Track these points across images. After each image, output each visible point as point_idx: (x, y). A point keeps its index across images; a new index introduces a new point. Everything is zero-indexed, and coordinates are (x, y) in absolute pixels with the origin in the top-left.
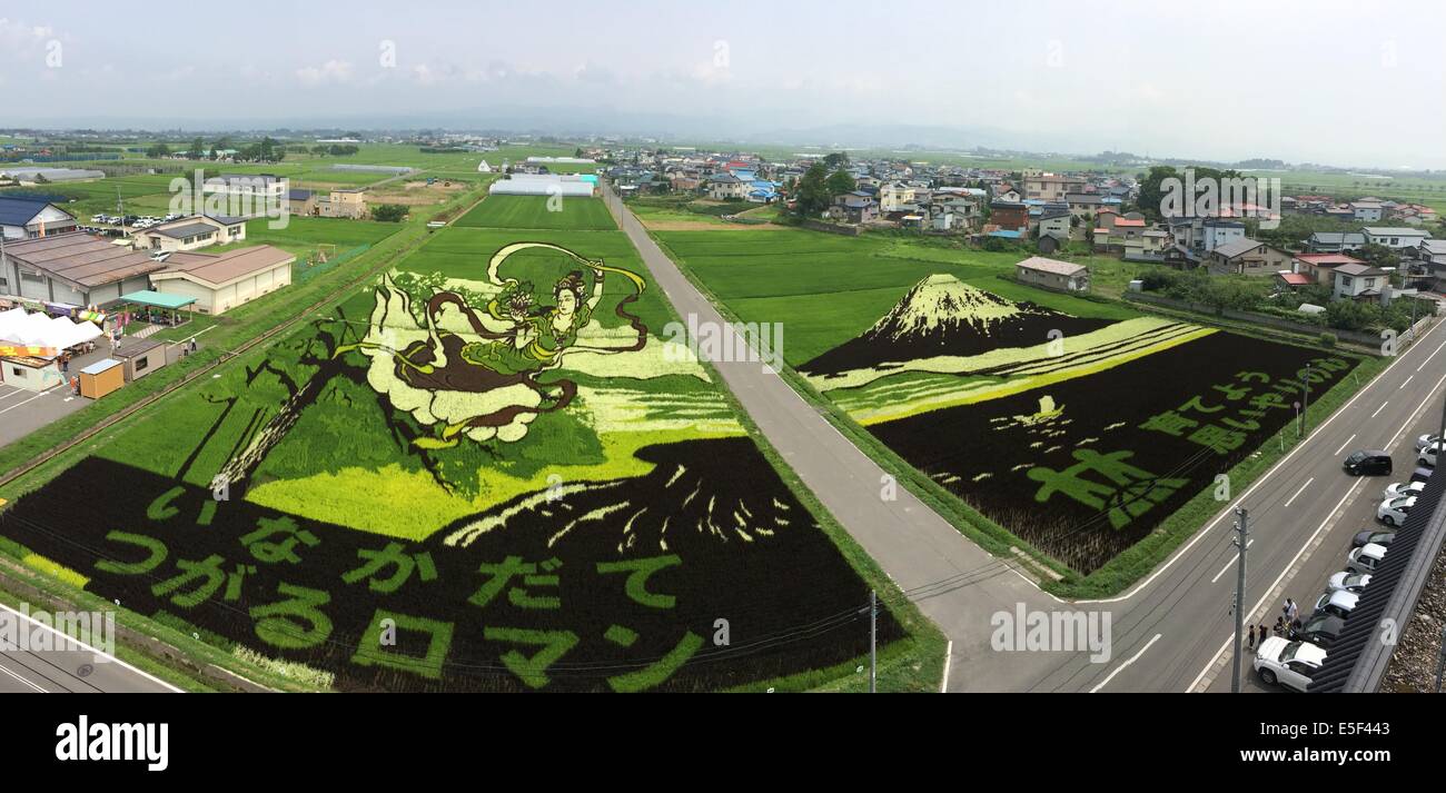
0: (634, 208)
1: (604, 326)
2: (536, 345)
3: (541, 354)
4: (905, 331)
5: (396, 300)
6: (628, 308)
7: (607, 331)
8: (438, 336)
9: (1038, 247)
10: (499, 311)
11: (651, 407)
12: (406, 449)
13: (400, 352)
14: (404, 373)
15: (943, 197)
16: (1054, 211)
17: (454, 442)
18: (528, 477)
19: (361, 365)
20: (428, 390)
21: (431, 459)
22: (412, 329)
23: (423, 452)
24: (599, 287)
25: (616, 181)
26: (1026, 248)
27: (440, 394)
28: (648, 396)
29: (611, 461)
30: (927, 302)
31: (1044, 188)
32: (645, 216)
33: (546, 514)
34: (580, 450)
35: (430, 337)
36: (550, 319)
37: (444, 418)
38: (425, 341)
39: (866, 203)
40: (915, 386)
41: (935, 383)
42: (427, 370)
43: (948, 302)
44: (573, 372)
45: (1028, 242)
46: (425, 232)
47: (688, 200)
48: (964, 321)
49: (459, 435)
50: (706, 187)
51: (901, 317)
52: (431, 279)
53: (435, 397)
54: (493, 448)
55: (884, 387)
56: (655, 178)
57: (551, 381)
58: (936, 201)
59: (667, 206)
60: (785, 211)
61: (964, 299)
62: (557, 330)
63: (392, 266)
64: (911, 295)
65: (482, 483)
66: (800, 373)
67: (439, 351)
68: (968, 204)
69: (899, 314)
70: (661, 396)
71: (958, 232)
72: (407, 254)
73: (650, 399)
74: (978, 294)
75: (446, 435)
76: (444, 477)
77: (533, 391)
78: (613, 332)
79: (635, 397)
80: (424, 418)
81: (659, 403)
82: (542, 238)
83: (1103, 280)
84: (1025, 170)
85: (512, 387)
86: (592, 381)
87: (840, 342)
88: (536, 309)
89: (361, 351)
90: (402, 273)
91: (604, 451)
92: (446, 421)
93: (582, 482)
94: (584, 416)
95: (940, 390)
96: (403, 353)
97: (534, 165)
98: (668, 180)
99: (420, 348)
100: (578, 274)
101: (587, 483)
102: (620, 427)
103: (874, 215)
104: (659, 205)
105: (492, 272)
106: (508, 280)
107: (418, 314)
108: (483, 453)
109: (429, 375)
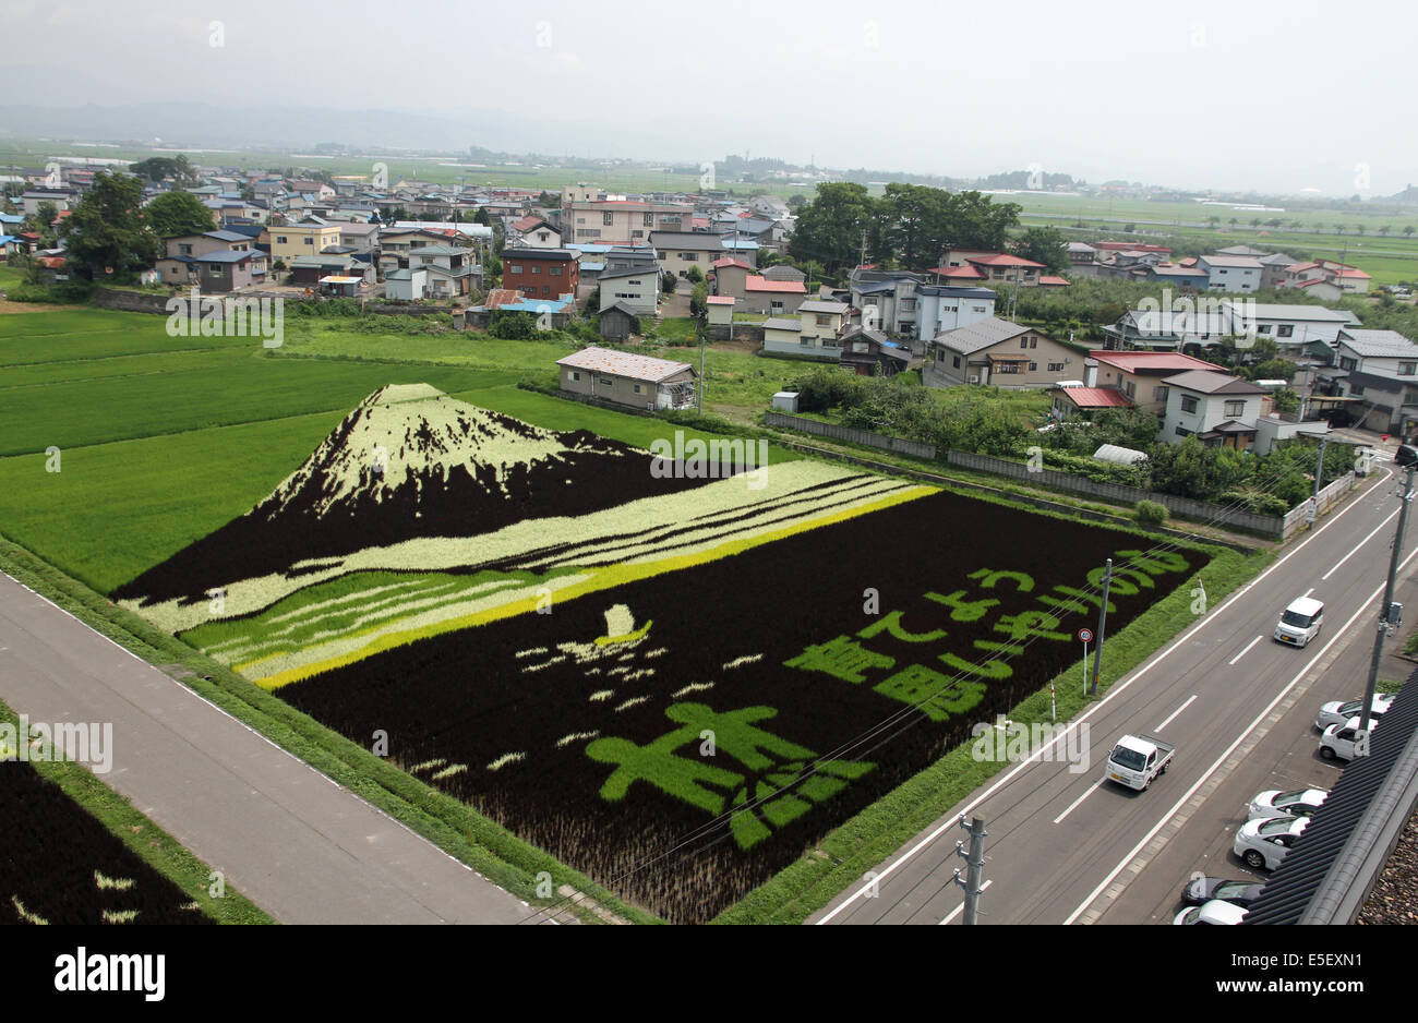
4: (340, 496)
9: (596, 330)
15: (407, 240)
16: (628, 264)
26: (574, 331)
30: (382, 437)
31: (607, 222)
39: (239, 255)
40: (367, 601)
41: (408, 590)
43: (425, 434)
45: (577, 320)
48: (458, 471)
51: (330, 470)
55: (308, 608)
58: (385, 246)
60: (39, 274)
61: (457, 429)
64: (348, 427)
68: (455, 251)
69: (330, 460)
71: (439, 304)
74: (484, 420)
83: (724, 391)
87: (205, 530)
95: (418, 604)
103: (259, 277)
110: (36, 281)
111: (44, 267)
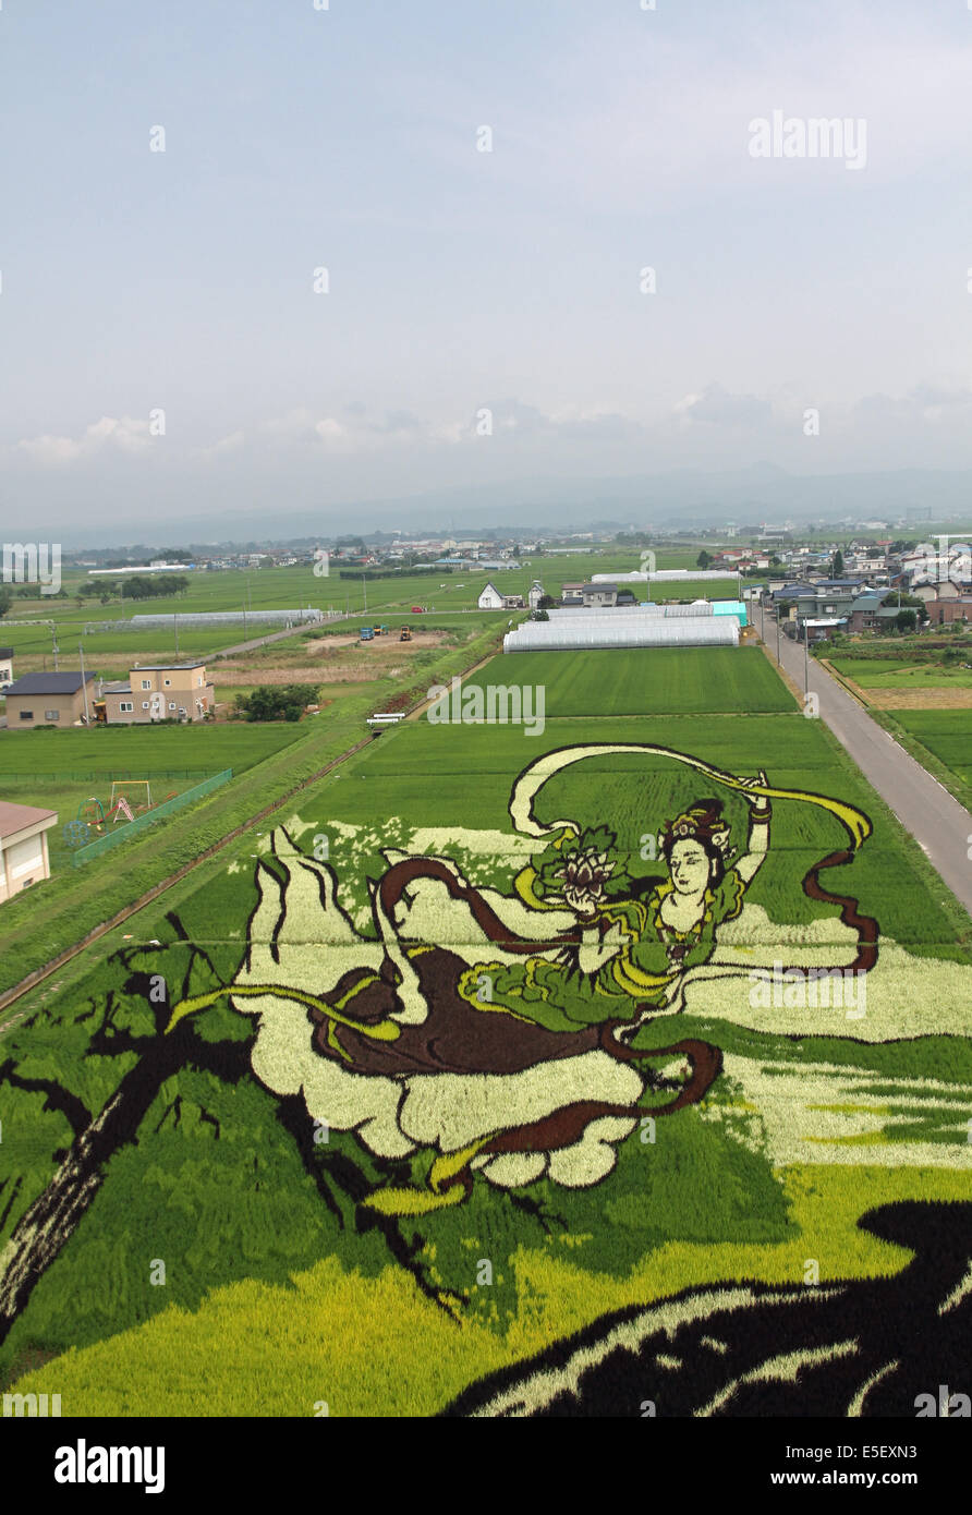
0: (840, 664)
1: (776, 919)
2: (625, 964)
3: (638, 983)
5: (303, 883)
6: (829, 879)
7: (784, 931)
8: (404, 953)
10: (540, 892)
11: (894, 1111)
12: (350, 1219)
13: (320, 998)
14: (333, 1042)
17: (456, 1194)
18: (622, 1271)
19: (235, 1036)
20: (391, 1076)
21: (408, 1237)
22: (345, 944)
23: (389, 1224)
24: (760, 832)
25: (793, 612)
27: (418, 1084)
28: (888, 1082)
29: (809, 1235)
32: (862, 680)
33: (667, 1362)
34: (736, 1205)
35: (387, 959)
36: (655, 904)
37: (431, 1140)
38: (376, 967)
42: (386, 1032)
44: (710, 1021)
46: (361, 736)
47: (967, 643)
49: (466, 1176)
52: (380, 833)
53: (406, 1093)
54: (542, 1203)
56: (889, 601)
57: (663, 1043)
59: (918, 657)
62: (671, 930)
63: (289, 812)
65: (522, 1289)
67: (408, 986)
70: (919, 1084)
72: (323, 784)
73: (893, 1091)
75: (435, 1179)
76: (439, 1280)
77: (623, 1066)
78: (797, 932)
79: (854, 1083)
80: (386, 1142)
81: (915, 1103)
82: (629, 736)
85: (576, 1059)
86: (755, 1043)
88: (622, 884)
89: (231, 1006)
90: (313, 825)
91: (789, 1211)
92: (435, 1146)
93: (745, 1284)
94: (741, 1123)
96: (329, 998)
97: (606, 589)
98: (918, 603)
99: (365, 983)
100: (714, 807)
101: (758, 1288)
102: (825, 1155)
104: (898, 656)
105: (520, 809)
106: (557, 825)
107: (355, 910)
108: (520, 1215)
109: (389, 1043)
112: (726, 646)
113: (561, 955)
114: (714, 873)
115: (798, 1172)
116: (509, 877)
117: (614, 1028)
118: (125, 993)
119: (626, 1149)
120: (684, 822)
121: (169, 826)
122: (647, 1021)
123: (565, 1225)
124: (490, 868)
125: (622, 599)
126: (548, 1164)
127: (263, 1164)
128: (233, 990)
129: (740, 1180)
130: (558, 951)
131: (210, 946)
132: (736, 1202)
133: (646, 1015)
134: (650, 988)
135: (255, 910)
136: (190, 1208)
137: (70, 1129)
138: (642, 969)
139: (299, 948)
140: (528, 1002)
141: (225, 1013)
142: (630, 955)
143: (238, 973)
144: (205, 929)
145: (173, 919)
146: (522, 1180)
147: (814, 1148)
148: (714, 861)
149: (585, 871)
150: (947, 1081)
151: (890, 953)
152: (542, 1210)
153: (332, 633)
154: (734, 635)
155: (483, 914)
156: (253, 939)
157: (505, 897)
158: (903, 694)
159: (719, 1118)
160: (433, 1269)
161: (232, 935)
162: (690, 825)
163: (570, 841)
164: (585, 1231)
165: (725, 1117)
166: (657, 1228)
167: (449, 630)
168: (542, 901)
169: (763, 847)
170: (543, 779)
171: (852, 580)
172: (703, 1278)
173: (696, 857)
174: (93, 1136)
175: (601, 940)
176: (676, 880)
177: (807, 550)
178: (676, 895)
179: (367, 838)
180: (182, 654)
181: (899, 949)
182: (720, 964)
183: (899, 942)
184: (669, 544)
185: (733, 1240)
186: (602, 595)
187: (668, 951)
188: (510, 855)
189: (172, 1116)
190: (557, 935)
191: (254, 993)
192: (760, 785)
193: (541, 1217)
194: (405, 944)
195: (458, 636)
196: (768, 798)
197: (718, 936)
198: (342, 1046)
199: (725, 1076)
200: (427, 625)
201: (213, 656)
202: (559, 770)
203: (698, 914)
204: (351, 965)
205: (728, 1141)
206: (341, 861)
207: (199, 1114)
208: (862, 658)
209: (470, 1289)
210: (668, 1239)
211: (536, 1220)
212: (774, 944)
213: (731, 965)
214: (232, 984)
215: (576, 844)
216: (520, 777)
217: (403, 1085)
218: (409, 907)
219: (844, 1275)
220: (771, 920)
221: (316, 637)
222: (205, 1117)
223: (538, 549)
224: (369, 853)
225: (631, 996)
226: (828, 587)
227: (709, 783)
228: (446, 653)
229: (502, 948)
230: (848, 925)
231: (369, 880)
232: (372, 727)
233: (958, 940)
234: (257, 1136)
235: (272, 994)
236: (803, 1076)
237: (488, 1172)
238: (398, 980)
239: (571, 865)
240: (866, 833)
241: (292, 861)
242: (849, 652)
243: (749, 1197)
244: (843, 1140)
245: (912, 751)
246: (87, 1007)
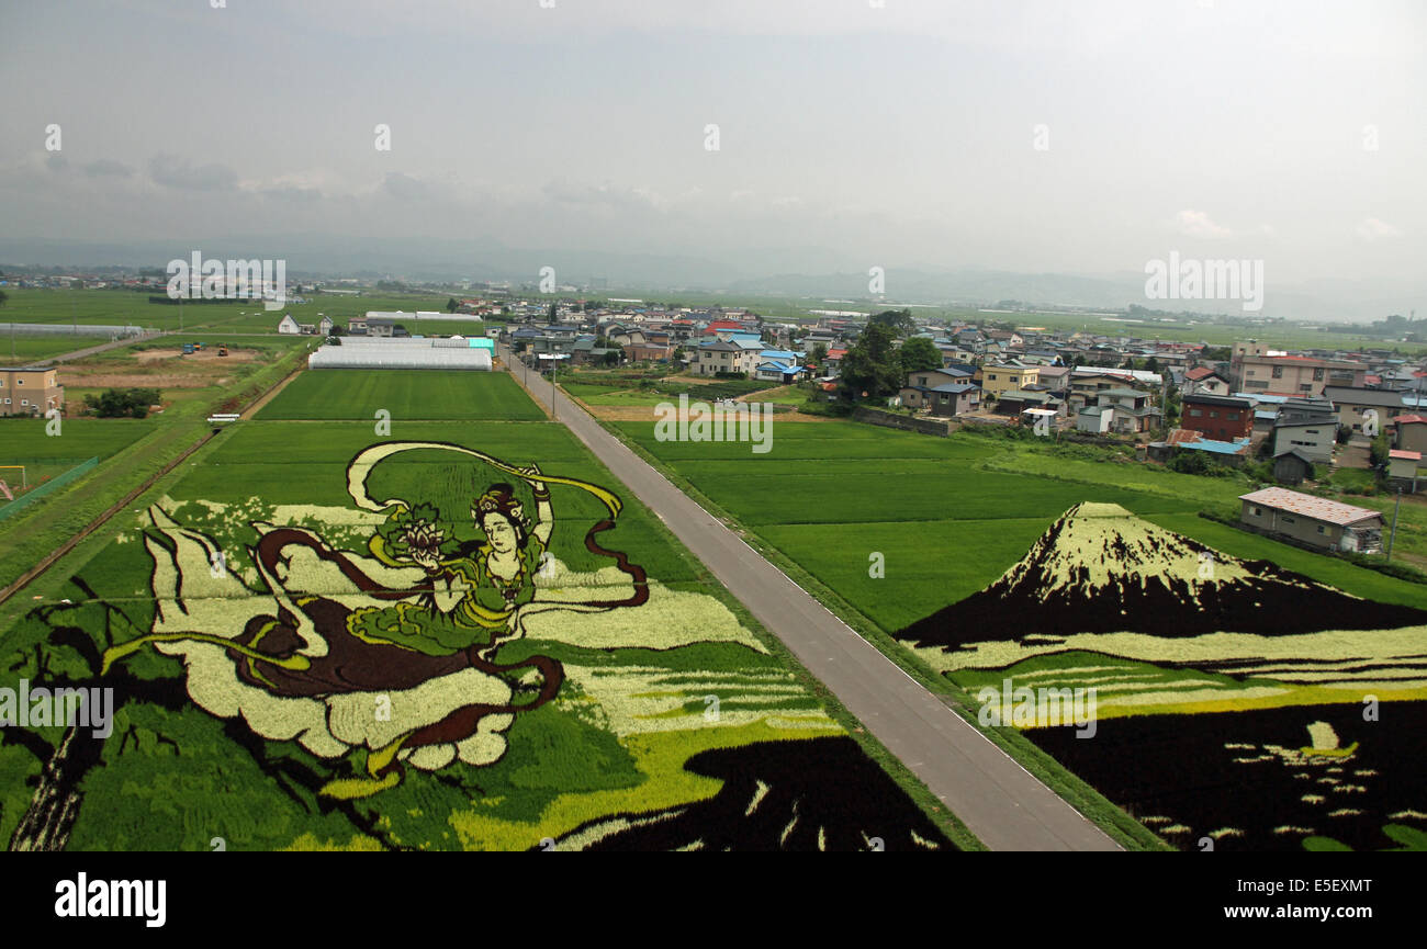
0: (570, 387)
1: (573, 568)
2: (472, 604)
3: (486, 618)
4: (1056, 587)
5: (189, 550)
6: (602, 538)
7: (581, 577)
8: (294, 603)
9: (1271, 471)
10: (391, 553)
11: (687, 693)
13: (233, 640)
14: (256, 674)
15: (1094, 383)
16: (1301, 415)
18: (533, 819)
19: (168, 674)
20: (312, 696)
21: (364, 813)
22: (241, 597)
23: (347, 806)
24: (544, 508)
25: (529, 348)
26: (1248, 472)
27: (337, 701)
28: (679, 675)
29: (654, 779)
30: (1084, 545)
31: (1276, 376)
32: (588, 399)
34: (600, 765)
35: (281, 608)
36: (482, 560)
37: (360, 741)
38: (275, 613)
39: (961, 388)
40: (1089, 675)
41: (1123, 673)
42: (297, 663)
43: (1121, 548)
44: (547, 642)
45: (1251, 462)
46: (205, 432)
47: (654, 377)
48: (1154, 581)
49: (395, 765)
50: (683, 357)
51: (1046, 566)
52: (246, 510)
53: (329, 710)
54: (461, 778)
55: (1041, 673)
57: (517, 659)
58: (1076, 387)
59: (623, 384)
60: (818, 394)
61: (1148, 546)
62: (500, 578)
63: (159, 493)
64: (1056, 533)
66: (903, 643)
67: (306, 628)
68: (1139, 394)
69: (1043, 558)
70: (698, 674)
71: (1122, 438)
72: (181, 471)
73: (683, 681)
74: (1171, 540)
75: (373, 768)
76: (398, 841)
77: (492, 678)
78: (590, 577)
79: (657, 677)
80: (325, 747)
81: (698, 687)
83: (1411, 542)
84: (1240, 346)
85: (456, 675)
86: (584, 656)
87: (956, 597)
88: (452, 547)
89: (156, 651)
90: (185, 503)
91: (637, 765)
92: (365, 745)
93: (620, 816)
94: (588, 710)
95: (1132, 686)
96: (244, 639)
97: (385, 324)
99: (269, 627)
100: (506, 489)
101: (630, 817)
102: (650, 727)
103: (974, 406)
104: (608, 384)
105: (357, 490)
106: (391, 502)
107: (242, 570)
108: (447, 789)
109: (305, 672)
110: (816, 400)
111: (822, 390)
112: (483, 370)
113: (421, 600)
114: (520, 537)
115: (636, 740)
116: (364, 542)
117: (478, 651)
118: (52, 644)
119: (511, 734)
120: (487, 500)
121: (49, 504)
122: (501, 645)
123: (482, 792)
124: (346, 536)
125: (400, 331)
126: (457, 751)
127: (226, 771)
128: (152, 638)
129: (598, 748)
130: (419, 597)
131: (120, 603)
132: (599, 763)
133: (498, 641)
134: (496, 621)
135: (153, 572)
136: (172, 811)
137: (36, 758)
138: (487, 608)
139: (202, 602)
140: (407, 635)
141: (153, 657)
142: (474, 598)
143: (153, 624)
144: (112, 589)
145: (76, 581)
146: (441, 764)
147: (642, 722)
148: (517, 528)
149: (422, 536)
150: (715, 671)
151: (656, 589)
152: (463, 783)
153: (155, 347)
154: (489, 363)
155: (348, 569)
156: (158, 596)
157: (365, 557)
158: (618, 410)
159: (571, 708)
160: (392, 835)
161: (137, 593)
162: (492, 502)
163: (404, 514)
164: (499, 794)
165: (575, 707)
166: (550, 787)
167: (260, 350)
168: (393, 560)
169: (550, 518)
170: (368, 468)
171: (565, 327)
172: (591, 816)
173: (503, 526)
174: (59, 763)
175: (449, 588)
176: (494, 543)
177: (525, 303)
178: (496, 553)
179: (235, 514)
180: (17, 359)
181: (662, 587)
182: (542, 602)
183: (661, 581)
184: (418, 292)
185: (606, 789)
186: (382, 328)
187: (502, 594)
188: (359, 525)
189: (131, 741)
190: (414, 585)
191: (173, 639)
192: (536, 473)
193: (463, 788)
194: (294, 596)
195: (268, 354)
196: (544, 483)
197: (535, 582)
198: (265, 677)
199: (568, 679)
200: (239, 344)
201: (49, 361)
202: (380, 461)
203: (516, 567)
204: (252, 613)
205: (581, 723)
206: (218, 531)
207: (156, 738)
208: (584, 384)
209: (424, 844)
210: (561, 793)
211: (460, 791)
212: (576, 586)
213: (550, 602)
214: (151, 632)
215: (409, 516)
216: (350, 466)
217: (325, 703)
218: (288, 567)
219: (683, 802)
220: (570, 570)
221: (142, 349)
222: (161, 740)
223: (317, 289)
224: (240, 525)
225: (484, 628)
226: (553, 331)
227: (499, 472)
228: (260, 367)
229: (373, 596)
230: (624, 571)
231: (247, 547)
232: (213, 424)
233: (698, 579)
234: (214, 749)
235: (190, 639)
236: (621, 675)
237: (412, 760)
238: (296, 624)
239: (409, 533)
240: (619, 508)
241: (175, 533)
242: (571, 379)
243: (608, 759)
244: (658, 716)
245: (635, 450)
246: (19, 658)
